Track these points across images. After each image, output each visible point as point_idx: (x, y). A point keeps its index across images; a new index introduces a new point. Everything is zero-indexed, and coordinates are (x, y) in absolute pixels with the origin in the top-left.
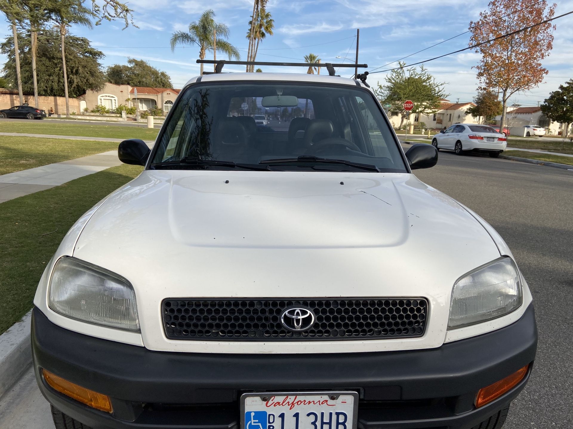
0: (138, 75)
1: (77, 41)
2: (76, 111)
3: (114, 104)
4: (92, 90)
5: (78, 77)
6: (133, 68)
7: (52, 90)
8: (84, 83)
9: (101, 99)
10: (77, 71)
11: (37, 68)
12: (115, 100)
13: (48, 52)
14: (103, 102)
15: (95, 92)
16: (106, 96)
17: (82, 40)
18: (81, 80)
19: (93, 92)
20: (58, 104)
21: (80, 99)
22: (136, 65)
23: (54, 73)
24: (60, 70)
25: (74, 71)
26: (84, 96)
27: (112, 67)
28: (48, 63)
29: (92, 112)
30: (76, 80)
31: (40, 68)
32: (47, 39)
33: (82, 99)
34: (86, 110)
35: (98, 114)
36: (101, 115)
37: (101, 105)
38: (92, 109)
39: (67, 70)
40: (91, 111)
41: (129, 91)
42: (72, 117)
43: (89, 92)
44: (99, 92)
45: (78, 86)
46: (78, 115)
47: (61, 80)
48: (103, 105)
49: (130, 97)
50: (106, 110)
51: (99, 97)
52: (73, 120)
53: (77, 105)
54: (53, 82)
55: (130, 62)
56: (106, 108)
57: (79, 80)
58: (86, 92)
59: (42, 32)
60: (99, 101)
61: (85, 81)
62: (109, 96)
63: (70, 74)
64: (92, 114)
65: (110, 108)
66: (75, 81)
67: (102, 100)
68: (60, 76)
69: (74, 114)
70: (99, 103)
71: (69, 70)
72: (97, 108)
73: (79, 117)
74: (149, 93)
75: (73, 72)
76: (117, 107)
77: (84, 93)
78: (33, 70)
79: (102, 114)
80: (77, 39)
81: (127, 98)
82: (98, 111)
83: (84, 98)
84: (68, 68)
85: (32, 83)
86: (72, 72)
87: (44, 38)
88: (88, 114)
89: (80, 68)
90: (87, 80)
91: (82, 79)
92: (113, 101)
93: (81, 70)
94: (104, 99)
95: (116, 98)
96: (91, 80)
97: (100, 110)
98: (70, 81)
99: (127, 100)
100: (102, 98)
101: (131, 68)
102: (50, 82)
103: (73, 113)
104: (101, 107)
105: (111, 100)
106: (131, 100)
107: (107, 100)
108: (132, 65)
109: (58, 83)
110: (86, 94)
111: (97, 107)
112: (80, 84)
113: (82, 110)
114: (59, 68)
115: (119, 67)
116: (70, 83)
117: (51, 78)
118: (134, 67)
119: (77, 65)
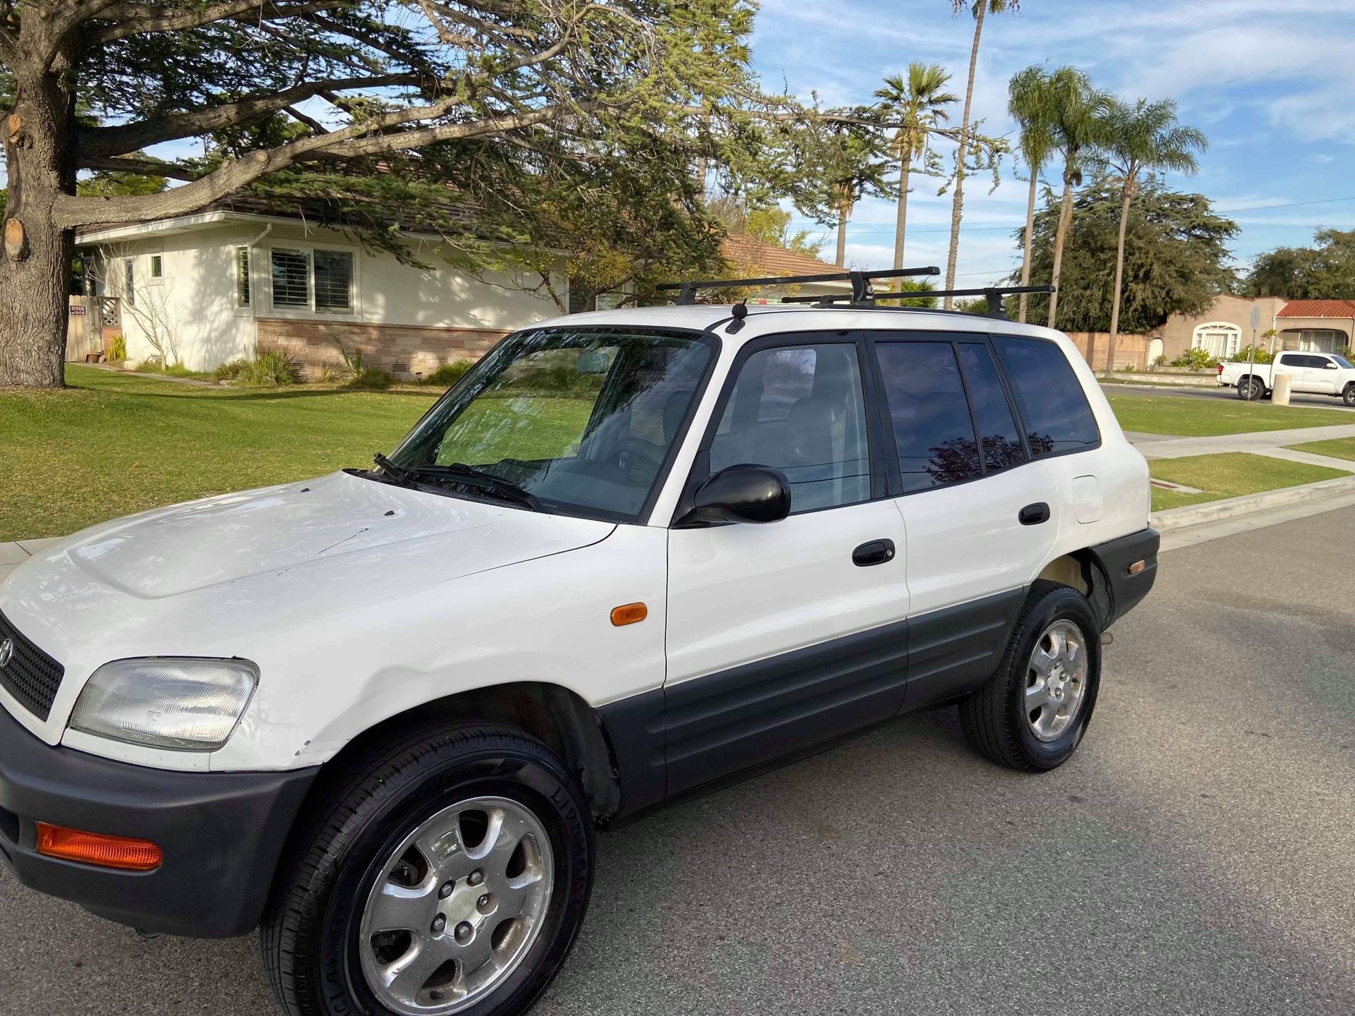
0: (1338, 268)
1: (1179, 204)
2: (1135, 365)
3: (1230, 344)
4: (1182, 314)
5: (1148, 286)
6: (1325, 254)
7: (1086, 317)
8: (1159, 299)
9: (1200, 335)
10: (1147, 275)
11: (1062, 273)
12: (1236, 335)
13: (1094, 237)
14: (1203, 342)
15: (1188, 317)
16: (1216, 327)
17: (1192, 200)
18: (1153, 292)
19: (1185, 319)
20: (1095, 348)
21: (1152, 335)
22: (1337, 243)
23: (1096, 281)
24: (1109, 275)
25: (1141, 274)
26: (1161, 328)
27: (1269, 255)
28: (1088, 261)
29: (1175, 364)
30: (1141, 292)
31: (1068, 274)
32: (1111, 208)
33: (1155, 336)
34: (1160, 361)
35: (1186, 369)
36: (1192, 372)
37: (1199, 347)
38: (1174, 359)
39: (1125, 272)
40: (1172, 363)
41: (1278, 312)
42: (1119, 376)
43: (1174, 320)
44: (1200, 318)
45: (1144, 307)
46: (1138, 372)
47: (1109, 296)
48: (1202, 349)
49: (1277, 326)
50: (1208, 359)
51: (1197, 330)
52: (1116, 385)
53: (1142, 350)
54: (1089, 302)
55: (1321, 238)
56: (1207, 356)
57: (1149, 293)
58: (1168, 320)
59: (1104, 195)
60: (1195, 338)
61: (1164, 293)
62: (1220, 327)
63: (1131, 282)
64: (1173, 370)
65: (1221, 355)
66: (1139, 297)
67: (1204, 336)
68: (1107, 287)
69: (1129, 370)
70: (1194, 345)
71: (1131, 273)
72: (1187, 356)
73: (1136, 378)
74: (1330, 314)
75: (1138, 275)
76: (1238, 351)
77: (1163, 320)
78: (1053, 278)
79: (1197, 370)
80: (1182, 200)
81: (1266, 330)
82: (1189, 363)
83: (1161, 334)
84: (1129, 268)
85: (1047, 307)
86: (1136, 277)
87: (1104, 206)
88: (1162, 370)
89: (1155, 267)
90: (1168, 293)
91: (1157, 290)
92: (1231, 338)
93: (1157, 270)
94: (1207, 335)
95: (1239, 331)
96: (1179, 291)
97: (1193, 362)
98: (1129, 296)
99: (1268, 335)
100: (1204, 332)
101: (1319, 254)
102: (1084, 303)
103: (1127, 368)
104: (1196, 354)
105: (1226, 336)
106: (1277, 333)
107: (1215, 337)
108: (1324, 246)
109: (1101, 304)
110: (1167, 324)
111: (1188, 353)
112: (1149, 302)
113: (1150, 362)
114: (1107, 271)
115: (1289, 252)
116: (1127, 300)
117: (1088, 292)
118: (1328, 250)
119: (1149, 261)
